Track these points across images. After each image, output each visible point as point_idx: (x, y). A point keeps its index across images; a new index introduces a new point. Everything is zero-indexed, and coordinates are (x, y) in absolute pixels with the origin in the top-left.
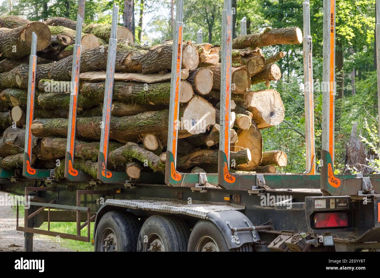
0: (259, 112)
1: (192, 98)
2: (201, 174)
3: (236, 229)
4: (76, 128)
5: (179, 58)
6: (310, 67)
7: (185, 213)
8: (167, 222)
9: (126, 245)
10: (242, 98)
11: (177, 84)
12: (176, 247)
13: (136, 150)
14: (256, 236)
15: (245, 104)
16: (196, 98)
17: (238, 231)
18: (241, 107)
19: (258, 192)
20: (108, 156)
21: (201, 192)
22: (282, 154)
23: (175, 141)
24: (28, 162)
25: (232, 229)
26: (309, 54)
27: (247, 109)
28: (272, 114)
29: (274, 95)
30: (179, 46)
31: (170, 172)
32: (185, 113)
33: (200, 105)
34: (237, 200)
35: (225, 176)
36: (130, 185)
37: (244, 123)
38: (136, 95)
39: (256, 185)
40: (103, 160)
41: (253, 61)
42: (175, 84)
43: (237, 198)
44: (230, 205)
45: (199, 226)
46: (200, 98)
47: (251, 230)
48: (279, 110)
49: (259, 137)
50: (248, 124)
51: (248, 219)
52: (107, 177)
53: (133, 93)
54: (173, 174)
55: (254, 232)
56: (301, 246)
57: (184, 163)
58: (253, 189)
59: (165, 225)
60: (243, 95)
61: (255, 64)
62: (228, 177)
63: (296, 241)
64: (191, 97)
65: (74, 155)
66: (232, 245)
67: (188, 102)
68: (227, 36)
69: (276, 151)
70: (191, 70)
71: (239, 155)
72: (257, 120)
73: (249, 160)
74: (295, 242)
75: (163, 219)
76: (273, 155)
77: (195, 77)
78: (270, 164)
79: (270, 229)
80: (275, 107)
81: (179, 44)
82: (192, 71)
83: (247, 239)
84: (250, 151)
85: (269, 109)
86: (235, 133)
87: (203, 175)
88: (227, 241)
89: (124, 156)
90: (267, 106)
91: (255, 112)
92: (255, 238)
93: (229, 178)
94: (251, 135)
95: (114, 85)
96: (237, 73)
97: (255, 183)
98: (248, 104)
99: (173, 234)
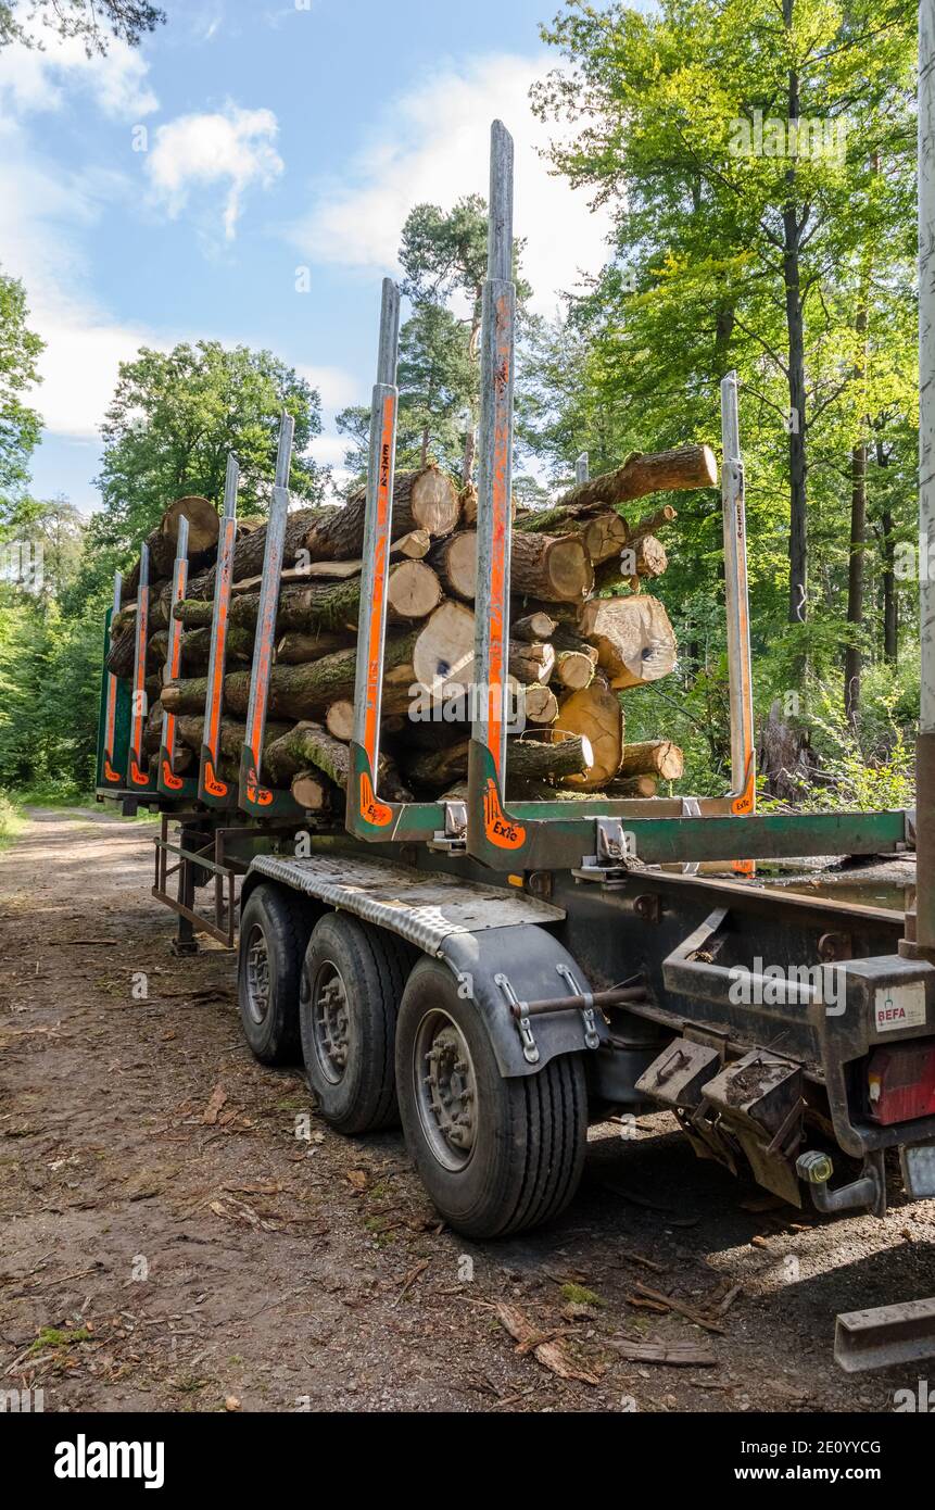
0: (614, 647)
1: (438, 606)
2: (452, 806)
3: (524, 1006)
4: (224, 693)
5: (384, 484)
6: (740, 535)
7: (389, 923)
8: (356, 936)
9: (283, 975)
10: (574, 614)
11: (380, 555)
12: (373, 1014)
13: (314, 740)
14: (594, 1029)
15: (581, 628)
16: (449, 606)
17: (532, 1012)
18: (569, 635)
19: (602, 878)
20: (263, 755)
21: (451, 855)
22: (672, 750)
23: (374, 713)
24: (165, 764)
25: (512, 1008)
26: (738, 502)
27: (586, 641)
28: (646, 653)
29: (649, 608)
30: (385, 450)
31: (357, 800)
32: (418, 643)
33: (461, 624)
34: (544, 887)
35: (489, 827)
36: (315, 822)
37: (576, 671)
38: (317, 610)
39: (595, 854)
40: (251, 764)
41: (598, 525)
42: (373, 554)
43: (543, 881)
44: (523, 900)
45: (421, 970)
46: (460, 606)
47: (580, 1006)
48: (663, 643)
49: (615, 708)
50: (586, 675)
51: (569, 959)
52: (261, 802)
53: (312, 605)
54: (368, 807)
55: (588, 1014)
56: (767, 1119)
57: (432, 771)
58: (586, 867)
59: (351, 945)
60: (575, 606)
61: (605, 535)
62: (500, 830)
63: (749, 1098)
64: (434, 603)
65: (220, 750)
66: (511, 1063)
67: (428, 615)
68: (495, 363)
69: (655, 743)
70: (438, 535)
71: (563, 753)
72: (609, 667)
73: (586, 766)
74: (744, 1101)
75: (349, 926)
76: (649, 752)
77: (447, 553)
78: (643, 773)
79: (641, 1000)
80: (653, 637)
81: (386, 446)
82: (440, 538)
83: (563, 1040)
84: (592, 743)
85: (639, 641)
86: (551, 695)
87: (458, 808)
88: (494, 1047)
89: (291, 754)
90: (634, 633)
91: (605, 647)
92: (592, 1036)
93: (502, 833)
94: (595, 702)
95: (280, 591)
96: (557, 549)
97: (592, 848)
98: (587, 628)
99: (369, 976)
